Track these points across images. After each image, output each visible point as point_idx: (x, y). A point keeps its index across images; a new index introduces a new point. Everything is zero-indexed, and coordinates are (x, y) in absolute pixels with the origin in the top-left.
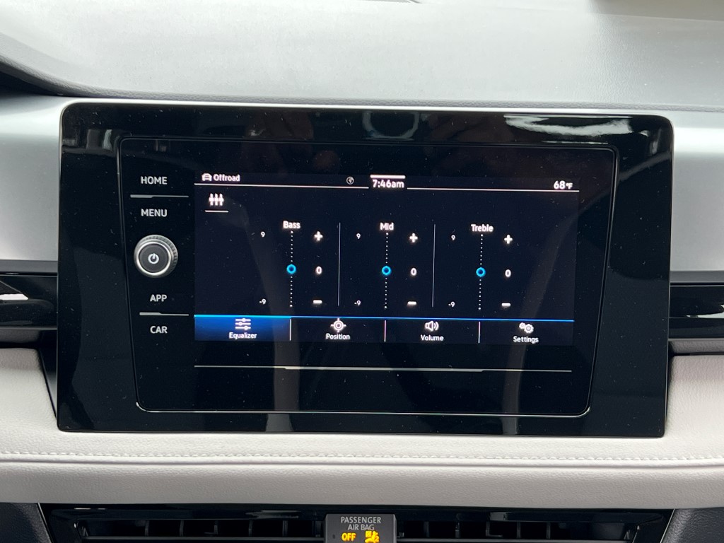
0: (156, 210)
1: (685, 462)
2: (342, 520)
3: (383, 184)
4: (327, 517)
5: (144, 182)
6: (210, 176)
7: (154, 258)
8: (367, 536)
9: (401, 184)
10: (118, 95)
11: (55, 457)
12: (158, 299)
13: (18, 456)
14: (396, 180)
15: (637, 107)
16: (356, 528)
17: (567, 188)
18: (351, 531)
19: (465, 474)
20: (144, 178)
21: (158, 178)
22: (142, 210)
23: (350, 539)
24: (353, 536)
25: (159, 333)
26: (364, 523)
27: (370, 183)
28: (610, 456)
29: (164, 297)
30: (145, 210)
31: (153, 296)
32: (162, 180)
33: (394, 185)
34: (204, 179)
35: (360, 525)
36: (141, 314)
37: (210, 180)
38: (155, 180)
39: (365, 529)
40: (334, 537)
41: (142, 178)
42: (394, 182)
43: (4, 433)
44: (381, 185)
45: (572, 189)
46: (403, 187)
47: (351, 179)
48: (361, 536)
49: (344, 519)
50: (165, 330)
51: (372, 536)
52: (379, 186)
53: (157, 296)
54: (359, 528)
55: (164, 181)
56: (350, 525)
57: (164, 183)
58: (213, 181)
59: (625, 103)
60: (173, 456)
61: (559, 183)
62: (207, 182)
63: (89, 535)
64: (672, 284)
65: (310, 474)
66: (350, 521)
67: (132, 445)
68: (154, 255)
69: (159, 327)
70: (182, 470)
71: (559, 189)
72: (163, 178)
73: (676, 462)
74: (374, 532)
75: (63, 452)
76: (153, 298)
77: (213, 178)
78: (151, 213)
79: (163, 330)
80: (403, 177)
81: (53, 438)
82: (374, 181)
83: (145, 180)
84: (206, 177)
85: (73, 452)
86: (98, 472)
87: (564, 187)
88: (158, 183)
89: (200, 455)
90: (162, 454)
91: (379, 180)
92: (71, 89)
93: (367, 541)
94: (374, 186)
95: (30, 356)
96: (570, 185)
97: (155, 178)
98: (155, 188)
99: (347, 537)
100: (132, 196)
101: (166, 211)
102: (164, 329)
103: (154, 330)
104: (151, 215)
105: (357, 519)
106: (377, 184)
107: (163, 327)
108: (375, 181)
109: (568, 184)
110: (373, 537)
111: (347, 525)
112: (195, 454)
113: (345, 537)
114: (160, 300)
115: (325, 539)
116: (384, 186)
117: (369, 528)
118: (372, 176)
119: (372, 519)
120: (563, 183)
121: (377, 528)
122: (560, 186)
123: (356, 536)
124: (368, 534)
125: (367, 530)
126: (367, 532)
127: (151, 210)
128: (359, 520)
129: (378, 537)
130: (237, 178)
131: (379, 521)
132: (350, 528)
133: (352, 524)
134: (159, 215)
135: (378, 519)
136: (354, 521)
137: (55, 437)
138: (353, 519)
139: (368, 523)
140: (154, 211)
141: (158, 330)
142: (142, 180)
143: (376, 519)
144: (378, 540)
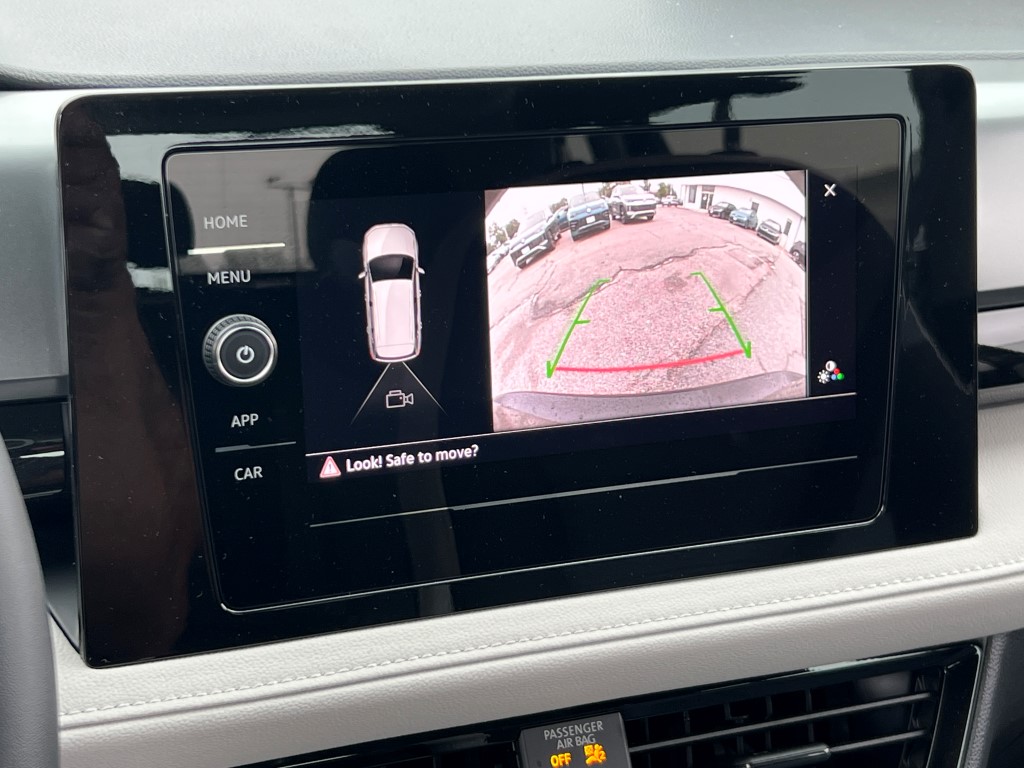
0: (232, 273)
2: (546, 736)
4: (523, 732)
5: (209, 225)
7: (246, 353)
8: (587, 753)
10: (88, 82)
11: (94, 715)
12: (243, 421)
16: (569, 743)
18: (563, 751)
19: (736, 634)
20: (209, 220)
21: (232, 218)
22: (210, 275)
23: (564, 763)
24: (567, 757)
25: (248, 478)
26: (579, 735)
29: (253, 418)
30: (213, 274)
31: (236, 417)
32: (239, 221)
36: (218, 450)
38: (229, 221)
39: (582, 743)
40: (538, 763)
41: (206, 219)
48: (578, 754)
49: (549, 734)
50: (259, 473)
51: (594, 753)
53: (243, 416)
54: (574, 743)
55: (242, 221)
56: (560, 741)
57: (242, 226)
60: (295, 679)
66: (558, 735)
67: (222, 673)
68: (246, 349)
69: (248, 469)
70: (315, 700)
72: (241, 216)
74: (596, 746)
75: (108, 703)
76: (235, 421)
78: (223, 277)
79: (255, 472)
81: (84, 684)
83: (212, 223)
85: (124, 700)
86: (175, 728)
88: (233, 226)
89: (337, 671)
90: (275, 679)
93: (588, 761)
97: (228, 218)
98: (229, 235)
99: (557, 760)
100: (192, 252)
101: (248, 272)
102: (258, 471)
103: (241, 474)
104: (224, 282)
105: (568, 730)
107: (255, 468)
110: (596, 753)
111: (555, 741)
112: (329, 670)
113: (555, 761)
114: (248, 423)
117: (588, 741)
119: (590, 726)
121: (599, 738)
123: (572, 757)
124: (588, 750)
125: (586, 744)
126: (585, 748)
127: (223, 273)
128: (571, 731)
129: (603, 752)
131: (600, 727)
132: (560, 745)
133: (562, 740)
134: (238, 280)
135: (599, 724)
136: (564, 734)
137: (85, 681)
138: (561, 731)
139: (584, 734)
140: (228, 275)
141: (248, 473)
142: (206, 223)
143: (596, 724)
144: (603, 757)
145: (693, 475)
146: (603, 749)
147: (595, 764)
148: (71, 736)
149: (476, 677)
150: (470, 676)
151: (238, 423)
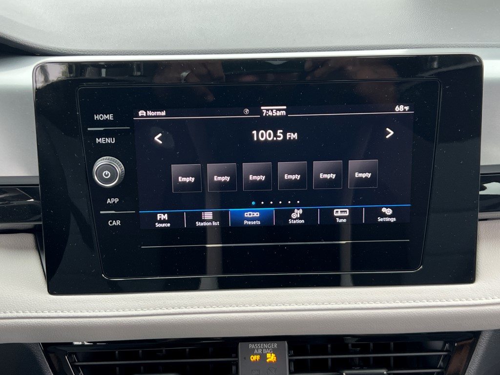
0: (107, 139)
1: (491, 301)
3: (270, 113)
4: (240, 343)
5: (97, 118)
6: (145, 113)
7: (107, 174)
8: (268, 357)
9: (284, 113)
11: (47, 314)
12: (112, 201)
13: (21, 314)
14: (280, 110)
15: (448, 46)
16: (260, 351)
17: (405, 110)
18: (256, 354)
19: (336, 316)
20: (96, 116)
21: (106, 116)
22: (97, 139)
23: (256, 360)
24: (258, 357)
25: (114, 225)
26: (265, 348)
27: (261, 112)
28: (438, 299)
29: (116, 200)
30: (99, 139)
31: (109, 199)
32: (110, 117)
33: (279, 113)
34: (140, 115)
35: (262, 349)
36: (101, 212)
37: (145, 115)
38: (105, 117)
39: (266, 352)
40: (245, 358)
41: (95, 115)
42: (278, 112)
43: (11, 298)
44: (269, 114)
45: (408, 111)
46: (285, 114)
47: (247, 111)
48: (263, 357)
49: (251, 346)
51: (271, 357)
52: (267, 115)
53: (112, 199)
54: (262, 352)
55: (111, 117)
57: (111, 119)
58: (147, 116)
59: (440, 43)
60: (130, 310)
61: (399, 107)
62: (142, 116)
64: (482, 174)
65: (226, 320)
66: (255, 347)
67: (101, 304)
69: (114, 221)
70: (136, 320)
71: (399, 111)
72: (111, 115)
73: (484, 301)
74: (273, 354)
75: (53, 310)
76: (109, 201)
77: (146, 114)
78: (103, 140)
79: (117, 223)
80: (285, 107)
81: (45, 301)
82: (263, 111)
83: (98, 117)
84: (142, 113)
85: (59, 310)
86: (78, 324)
87: (403, 110)
88: (107, 119)
89: (148, 309)
90: (122, 309)
91: (268, 110)
92: (45, 50)
93: (268, 360)
94: (264, 115)
95: (29, 239)
96: (407, 108)
97: (105, 115)
98: (106, 123)
99: (254, 358)
100: (89, 129)
101: (114, 139)
102: (118, 223)
103: (111, 223)
104: (103, 142)
105: (260, 345)
106: (266, 113)
107: (117, 221)
108: (265, 111)
109: (405, 108)
110: (272, 357)
111: (254, 349)
112: (145, 308)
113: (252, 358)
114: (114, 202)
115: (239, 359)
116: (271, 114)
117: (269, 352)
118: (262, 108)
119: (271, 345)
120: (402, 106)
121: (274, 351)
122: (400, 109)
123: (260, 357)
124: (268, 355)
125: (268, 353)
126: (268, 354)
127: (103, 138)
128: (262, 346)
129: (275, 358)
130: (164, 113)
132: (256, 351)
133: (257, 349)
134: (109, 142)
135: (275, 345)
136: (258, 347)
137: (46, 300)
138: (257, 345)
139: (268, 348)
140: (105, 139)
141: (114, 223)
142: (95, 117)
144: (275, 360)
145: (322, 241)
146: (276, 356)
147: (271, 362)
148: (36, 321)
149: (209, 320)
150: (206, 319)
151: (110, 202)
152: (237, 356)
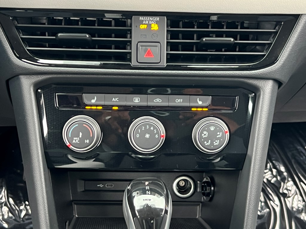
4: (133, 17)
16: (147, 22)
18: (144, 24)
26: (151, 20)
35: (149, 21)
39: (151, 23)
40: (136, 26)
48: (149, 26)
49: (141, 18)
51: (155, 27)
54: (149, 22)
56: (144, 21)
63: (18, 24)
66: (144, 19)
74: (156, 25)
93: (152, 29)
99: (143, 27)
105: (147, 18)
111: (143, 21)
113: (142, 27)
115: (132, 28)
117: (153, 23)
119: (155, 19)
121: (157, 22)
123: (147, 26)
124: (153, 25)
128: (148, 19)
129: (158, 27)
131: (158, 19)
132: (144, 22)
133: (145, 21)
136: (146, 19)
138: (145, 18)
143: (157, 19)
144: (157, 29)
147: (154, 30)
152: (131, 26)
